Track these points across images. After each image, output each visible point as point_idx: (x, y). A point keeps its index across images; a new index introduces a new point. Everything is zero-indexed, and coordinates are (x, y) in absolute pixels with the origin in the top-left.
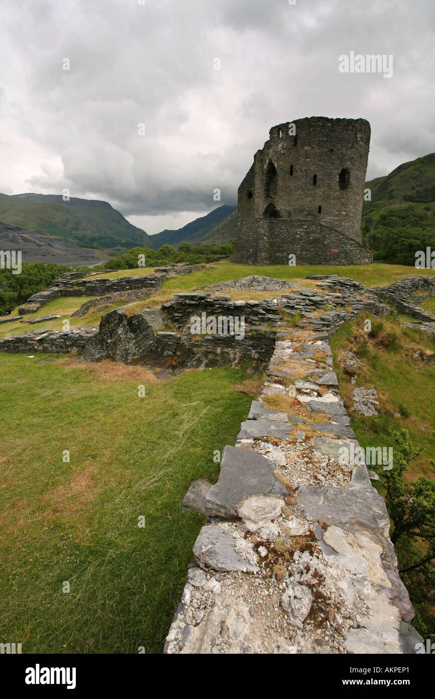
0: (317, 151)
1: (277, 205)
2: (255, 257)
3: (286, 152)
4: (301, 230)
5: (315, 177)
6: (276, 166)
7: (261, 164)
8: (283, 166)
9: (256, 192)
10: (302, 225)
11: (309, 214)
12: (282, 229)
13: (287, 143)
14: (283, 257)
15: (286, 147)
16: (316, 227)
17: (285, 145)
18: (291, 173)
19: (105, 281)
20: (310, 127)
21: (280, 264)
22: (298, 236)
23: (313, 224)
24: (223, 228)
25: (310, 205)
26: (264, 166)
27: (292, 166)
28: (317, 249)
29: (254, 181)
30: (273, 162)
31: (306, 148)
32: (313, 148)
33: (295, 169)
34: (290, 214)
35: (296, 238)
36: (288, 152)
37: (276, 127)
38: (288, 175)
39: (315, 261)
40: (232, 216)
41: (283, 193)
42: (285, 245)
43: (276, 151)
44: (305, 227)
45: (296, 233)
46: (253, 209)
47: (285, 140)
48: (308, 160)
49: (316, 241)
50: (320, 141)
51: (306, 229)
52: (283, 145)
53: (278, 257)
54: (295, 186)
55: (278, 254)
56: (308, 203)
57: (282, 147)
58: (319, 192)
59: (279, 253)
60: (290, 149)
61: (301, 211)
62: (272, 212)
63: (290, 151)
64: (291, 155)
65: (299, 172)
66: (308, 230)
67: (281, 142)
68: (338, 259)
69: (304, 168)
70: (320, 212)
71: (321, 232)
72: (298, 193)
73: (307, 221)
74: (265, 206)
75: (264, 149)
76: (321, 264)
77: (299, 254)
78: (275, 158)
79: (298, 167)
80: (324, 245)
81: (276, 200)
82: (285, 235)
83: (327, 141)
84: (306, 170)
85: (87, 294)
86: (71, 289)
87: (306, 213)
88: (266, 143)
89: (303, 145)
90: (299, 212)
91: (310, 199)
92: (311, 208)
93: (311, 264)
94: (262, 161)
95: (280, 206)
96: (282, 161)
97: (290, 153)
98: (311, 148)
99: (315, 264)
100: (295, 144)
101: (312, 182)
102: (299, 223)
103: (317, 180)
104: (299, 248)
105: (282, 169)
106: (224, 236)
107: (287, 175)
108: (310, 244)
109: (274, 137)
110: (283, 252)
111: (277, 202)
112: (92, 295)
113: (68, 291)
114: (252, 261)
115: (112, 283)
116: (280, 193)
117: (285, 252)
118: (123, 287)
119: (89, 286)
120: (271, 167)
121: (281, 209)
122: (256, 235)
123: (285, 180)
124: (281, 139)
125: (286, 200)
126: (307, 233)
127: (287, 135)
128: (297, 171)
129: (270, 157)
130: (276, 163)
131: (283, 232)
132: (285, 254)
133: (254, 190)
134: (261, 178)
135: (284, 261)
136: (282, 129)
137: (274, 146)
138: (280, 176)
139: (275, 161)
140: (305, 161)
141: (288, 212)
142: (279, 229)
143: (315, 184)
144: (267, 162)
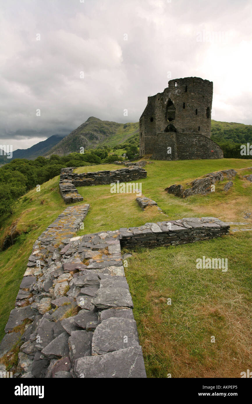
0: (198, 96)
1: (175, 125)
3: (181, 95)
4: (196, 139)
5: (197, 110)
7: (162, 101)
8: (178, 103)
9: (156, 118)
11: (194, 131)
12: (184, 139)
14: (187, 155)
15: (180, 92)
16: (203, 138)
17: (180, 91)
18: (184, 107)
19: (108, 172)
20: (194, 82)
21: (185, 159)
22: (194, 143)
23: (201, 136)
24: (58, 148)
25: (195, 126)
26: (164, 103)
27: (184, 103)
28: (204, 150)
29: (154, 111)
30: (171, 100)
31: (192, 94)
32: (195, 94)
33: (186, 105)
34: (183, 130)
35: (193, 144)
36: (182, 95)
37: (173, 80)
38: (182, 108)
39: (204, 157)
41: (179, 119)
42: (187, 148)
43: (174, 94)
44: (198, 138)
45: (193, 141)
47: (179, 88)
48: (193, 100)
49: (204, 145)
50: (199, 91)
51: (198, 139)
52: (178, 91)
53: (184, 155)
54: (186, 115)
55: (184, 154)
56: (193, 125)
58: (199, 119)
59: (184, 153)
60: (183, 94)
61: (190, 129)
62: (171, 129)
63: (183, 95)
64: (184, 97)
65: (188, 107)
66: (199, 140)
67: (177, 89)
68: (214, 156)
69: (191, 105)
70: (199, 130)
71: (205, 141)
72: (188, 119)
73: (199, 134)
74: (166, 126)
75: (164, 92)
76: (207, 158)
77: (196, 153)
78: (173, 98)
79: (188, 104)
80: (207, 148)
81: (174, 122)
82: (187, 142)
83: (202, 91)
84: (192, 106)
85: (96, 183)
86: (81, 181)
87: (192, 130)
88: (165, 89)
89: (191, 92)
90: (189, 129)
91: (194, 122)
92: (195, 127)
93: (202, 159)
94: (162, 99)
95: (177, 125)
96: (178, 100)
97: (183, 96)
98: (194, 94)
99: (204, 159)
100: (186, 91)
102: (194, 136)
103: (198, 112)
104: (196, 150)
105: (178, 105)
106: (60, 152)
107: (181, 108)
108: (201, 147)
109: (172, 86)
110: (186, 152)
111: (175, 124)
112: (99, 184)
113: (79, 182)
114: (171, 158)
115: (116, 174)
116: (177, 118)
117: (188, 152)
118: (125, 176)
119: (98, 177)
120: (170, 103)
121: (178, 128)
122: (171, 142)
123: (180, 111)
124: (177, 87)
125: (181, 122)
126: (199, 141)
127: (181, 85)
128: (187, 106)
129: (170, 97)
130: (174, 101)
131: (185, 141)
132: (188, 153)
133: (155, 117)
134: (162, 109)
135: (187, 158)
136: (178, 81)
137: (172, 91)
138: (176, 109)
139: (173, 100)
140: (191, 101)
141: (182, 129)
142: (182, 139)
143: (196, 114)
144: (167, 100)
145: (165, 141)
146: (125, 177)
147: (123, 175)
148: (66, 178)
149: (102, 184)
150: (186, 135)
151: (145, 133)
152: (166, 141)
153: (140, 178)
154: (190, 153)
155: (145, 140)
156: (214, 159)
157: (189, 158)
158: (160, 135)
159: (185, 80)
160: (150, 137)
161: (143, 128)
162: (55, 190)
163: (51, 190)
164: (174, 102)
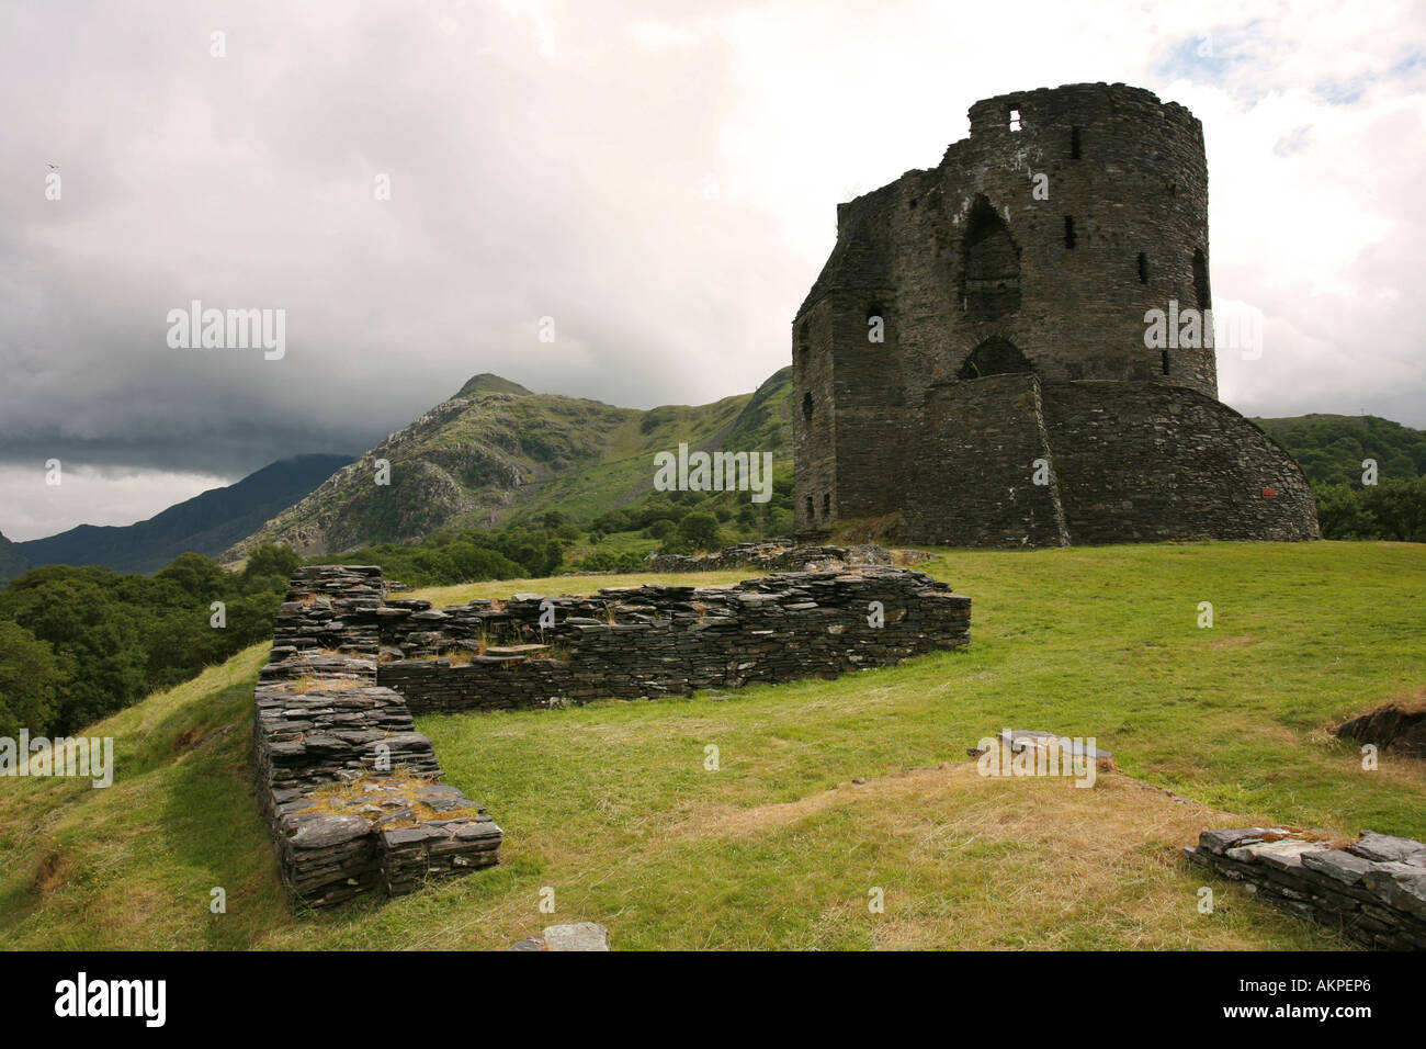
0: (1140, 183)
1: (1025, 341)
4: (1165, 420)
5: (1142, 259)
6: (1008, 217)
7: (933, 214)
8: (1035, 217)
10: (1164, 403)
11: (1139, 375)
12: (1095, 417)
13: (1045, 148)
14: (1120, 517)
15: (1042, 160)
17: (1040, 153)
18: (1070, 241)
20: (1115, 111)
22: (1159, 441)
23: (1196, 403)
25: (1139, 348)
26: (948, 219)
27: (1069, 222)
28: (1225, 486)
30: (993, 204)
31: (1111, 171)
32: (1129, 171)
33: (1083, 229)
35: (1155, 449)
36: (1053, 176)
37: (997, 99)
38: (1059, 248)
39: (1230, 525)
41: (1043, 305)
42: (1121, 473)
43: (1005, 172)
44: (1175, 409)
45: (1149, 431)
47: (1036, 140)
48: (1119, 205)
49: (1217, 456)
50: (1144, 155)
51: (1180, 417)
52: (1032, 155)
54: (1087, 283)
55: (1101, 506)
59: (1105, 501)
60: (1057, 168)
61: (1114, 365)
63: (1061, 174)
64: (1065, 186)
65: (1095, 239)
66: (1186, 422)
67: (1022, 146)
68: (1281, 521)
69: (1110, 229)
70: (1166, 370)
71: (1223, 429)
72: (1098, 304)
73: (1178, 390)
74: (968, 349)
75: (946, 163)
76: (1246, 536)
77: (1176, 503)
78: (1000, 192)
79: (1091, 224)
80: (1240, 474)
81: (1016, 326)
82: (1113, 438)
83: (1160, 158)
84: (1114, 234)
88: (953, 148)
89: (1101, 159)
90: (1110, 365)
91: (1136, 327)
92: (1142, 353)
93: (1221, 537)
94: (935, 202)
95: (1037, 343)
97: (1061, 181)
98: (1124, 173)
99: (1231, 537)
100: (1076, 154)
101: (1135, 274)
103: (1149, 269)
104: (1171, 480)
105: (1032, 227)
107: (1055, 246)
108: (1203, 468)
109: (992, 130)
110: (1116, 496)
111: (1024, 334)
112: (612, 690)
113: (437, 672)
114: (1029, 531)
115: (741, 607)
116: (1030, 303)
117: (1125, 498)
118: (810, 630)
119: (598, 634)
120: (984, 219)
121: (1040, 356)
122: (1022, 435)
123: (1046, 263)
124: (1024, 135)
125: (1060, 326)
126: (1187, 430)
127: (1045, 124)
128: (1089, 237)
129: (981, 188)
130: (1006, 209)
131: (1101, 427)
132: (1127, 504)
133: (893, 301)
134: (938, 255)
135: (1127, 530)
136: (1025, 105)
137: (992, 154)
138: (1026, 249)
139: (1003, 203)
140: (1109, 206)
142: (1082, 418)
143: (1144, 281)
144: (966, 205)
146: (814, 635)
147: (798, 619)
148: (330, 640)
149: (629, 695)
150: (1100, 392)
151: (838, 391)
152: (989, 430)
153: (922, 649)
154: (1138, 504)
155: (841, 435)
156: (1287, 540)
157: (1137, 535)
158: (948, 394)
159: (1066, 98)
160: (863, 413)
161: (824, 363)
162: (211, 744)
163: (183, 741)
164: (1007, 214)
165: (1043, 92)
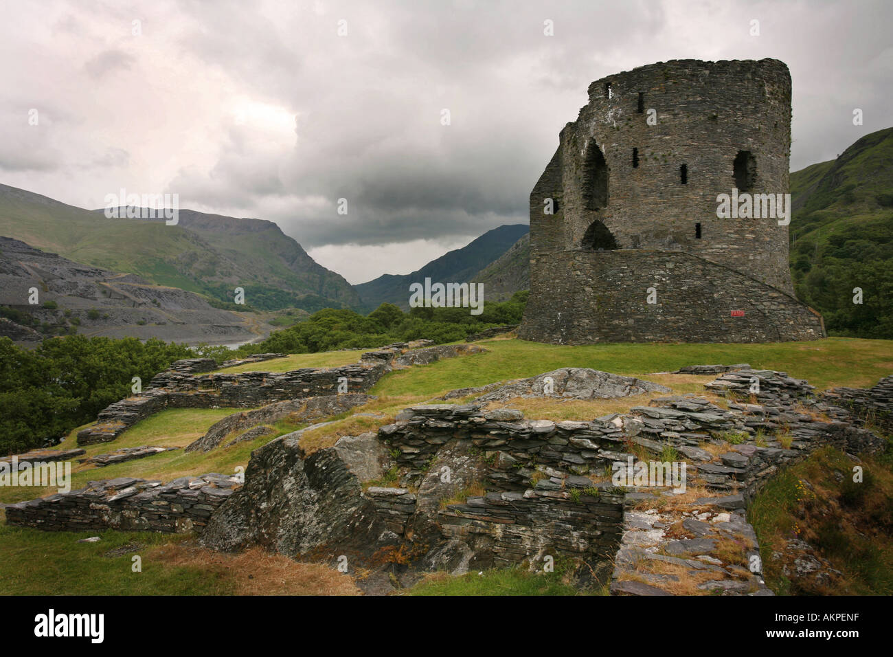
0: (685, 120)
1: (610, 223)
2: (567, 328)
3: (623, 125)
4: (662, 272)
5: (684, 169)
6: (604, 151)
7: (574, 149)
8: (617, 150)
10: (663, 262)
11: (676, 240)
12: (622, 271)
13: (623, 108)
14: (626, 328)
15: (621, 116)
16: (693, 265)
17: (620, 112)
18: (635, 163)
19: (259, 377)
20: (667, 79)
21: (620, 341)
22: (656, 284)
23: (686, 260)
24: (500, 270)
25: (678, 223)
26: (579, 152)
27: (635, 151)
28: (699, 310)
29: (561, 181)
30: (597, 143)
32: (675, 115)
33: (643, 155)
34: (636, 241)
36: (627, 124)
37: (601, 81)
38: (629, 167)
39: (696, 334)
40: (517, 246)
41: (620, 202)
42: (630, 303)
43: (604, 125)
44: (670, 265)
46: (561, 234)
47: (619, 104)
48: (667, 137)
49: (695, 293)
50: (689, 103)
51: (671, 270)
52: (616, 113)
53: (617, 326)
54: (645, 187)
55: (617, 322)
56: (672, 219)
57: (614, 117)
58: (695, 197)
59: (619, 319)
60: (629, 120)
61: (659, 235)
62: (599, 238)
63: (631, 123)
64: (633, 130)
65: (651, 160)
66: (676, 273)
67: (611, 108)
68: (747, 331)
69: (661, 153)
70: (698, 235)
71: (705, 275)
72: (651, 199)
73: (675, 253)
74: (586, 227)
75: (579, 120)
76: (708, 340)
77: (660, 321)
78: (601, 136)
79: (648, 152)
80: (714, 302)
81: (606, 215)
82: (630, 283)
83: (704, 101)
84: (663, 156)
85: (224, 403)
86: (191, 393)
87: (669, 238)
88: (582, 110)
89: (656, 111)
90: (657, 236)
91: (676, 210)
92: (678, 227)
93: (688, 340)
95: (616, 225)
96: (616, 141)
97: (631, 127)
98: (672, 117)
99: (696, 341)
100: (640, 110)
101: (678, 178)
102: (656, 259)
103: (689, 174)
104: (658, 308)
105: (615, 156)
106: (502, 285)
107: (627, 167)
108: (683, 300)
109: (597, 100)
110: (626, 316)
111: (610, 219)
112: (231, 405)
113: (183, 396)
114: (562, 335)
115: (275, 381)
116: (614, 201)
117: (631, 317)
118: (296, 390)
119: (227, 387)
120: (594, 152)
121: (617, 231)
122: (568, 284)
123: (623, 177)
124: (614, 101)
125: (628, 214)
126: (675, 278)
127: (623, 94)
128: (646, 160)
129: (592, 134)
130: (603, 146)
131: (624, 277)
132: (631, 321)
133: (562, 197)
134: (576, 173)
135: (629, 335)
136: (613, 83)
137: (597, 114)
138: (612, 169)
139: (602, 143)
140: (661, 140)
141: (632, 237)
142: (615, 271)
143: (684, 182)
144: (586, 144)
145: (554, 279)
147: (292, 386)
148: (164, 385)
150: (627, 257)
152: (557, 281)
154: (637, 321)
156: (749, 342)
157: (633, 338)
158: (544, 260)
159: (635, 76)
164: (603, 149)
165: (623, 73)
